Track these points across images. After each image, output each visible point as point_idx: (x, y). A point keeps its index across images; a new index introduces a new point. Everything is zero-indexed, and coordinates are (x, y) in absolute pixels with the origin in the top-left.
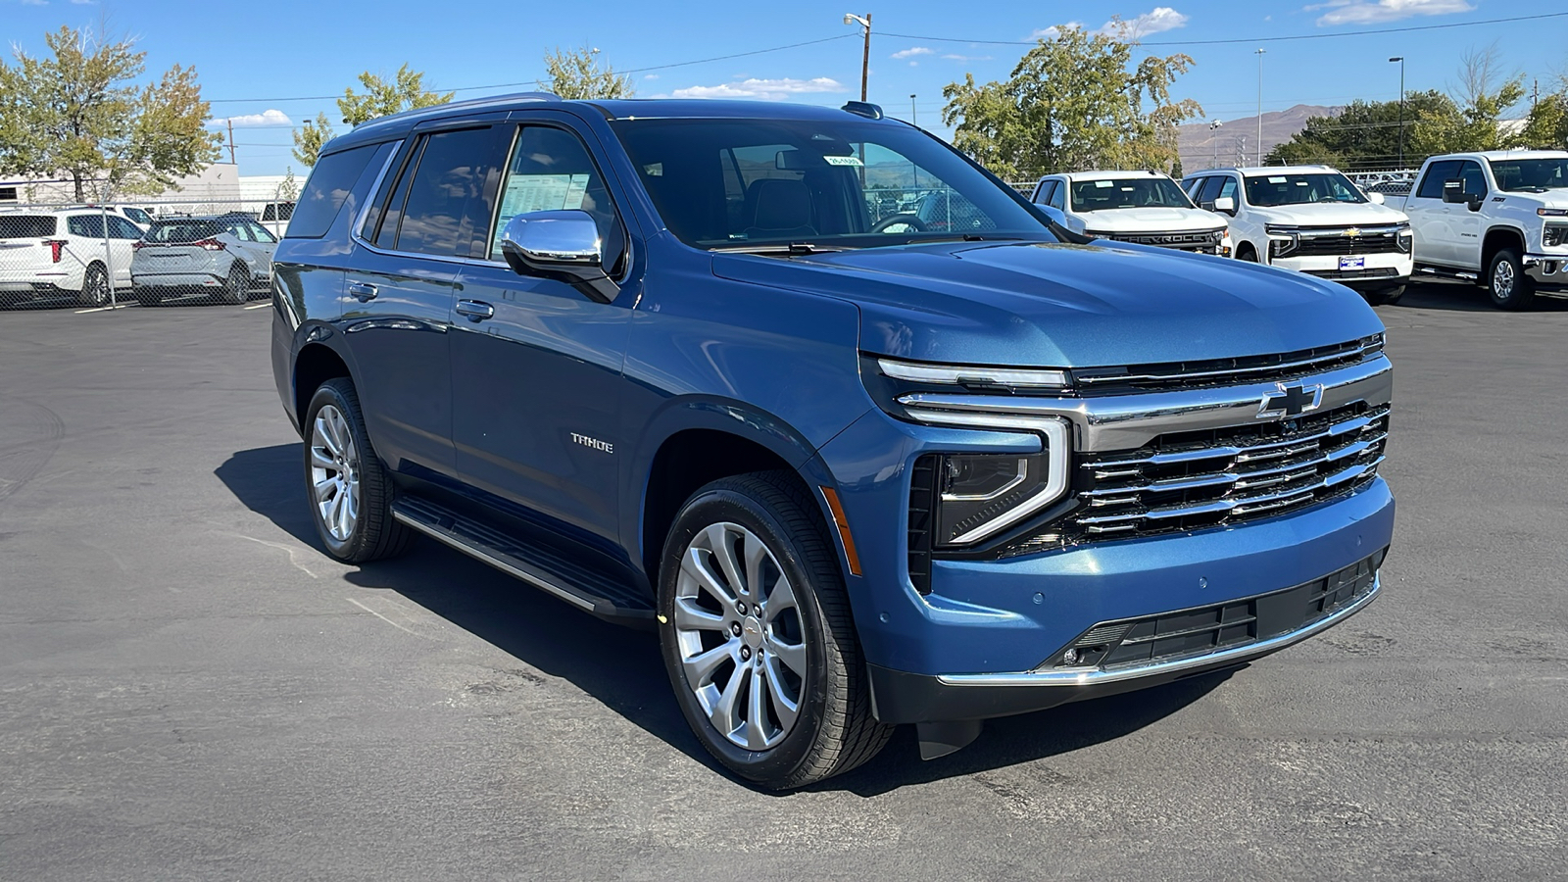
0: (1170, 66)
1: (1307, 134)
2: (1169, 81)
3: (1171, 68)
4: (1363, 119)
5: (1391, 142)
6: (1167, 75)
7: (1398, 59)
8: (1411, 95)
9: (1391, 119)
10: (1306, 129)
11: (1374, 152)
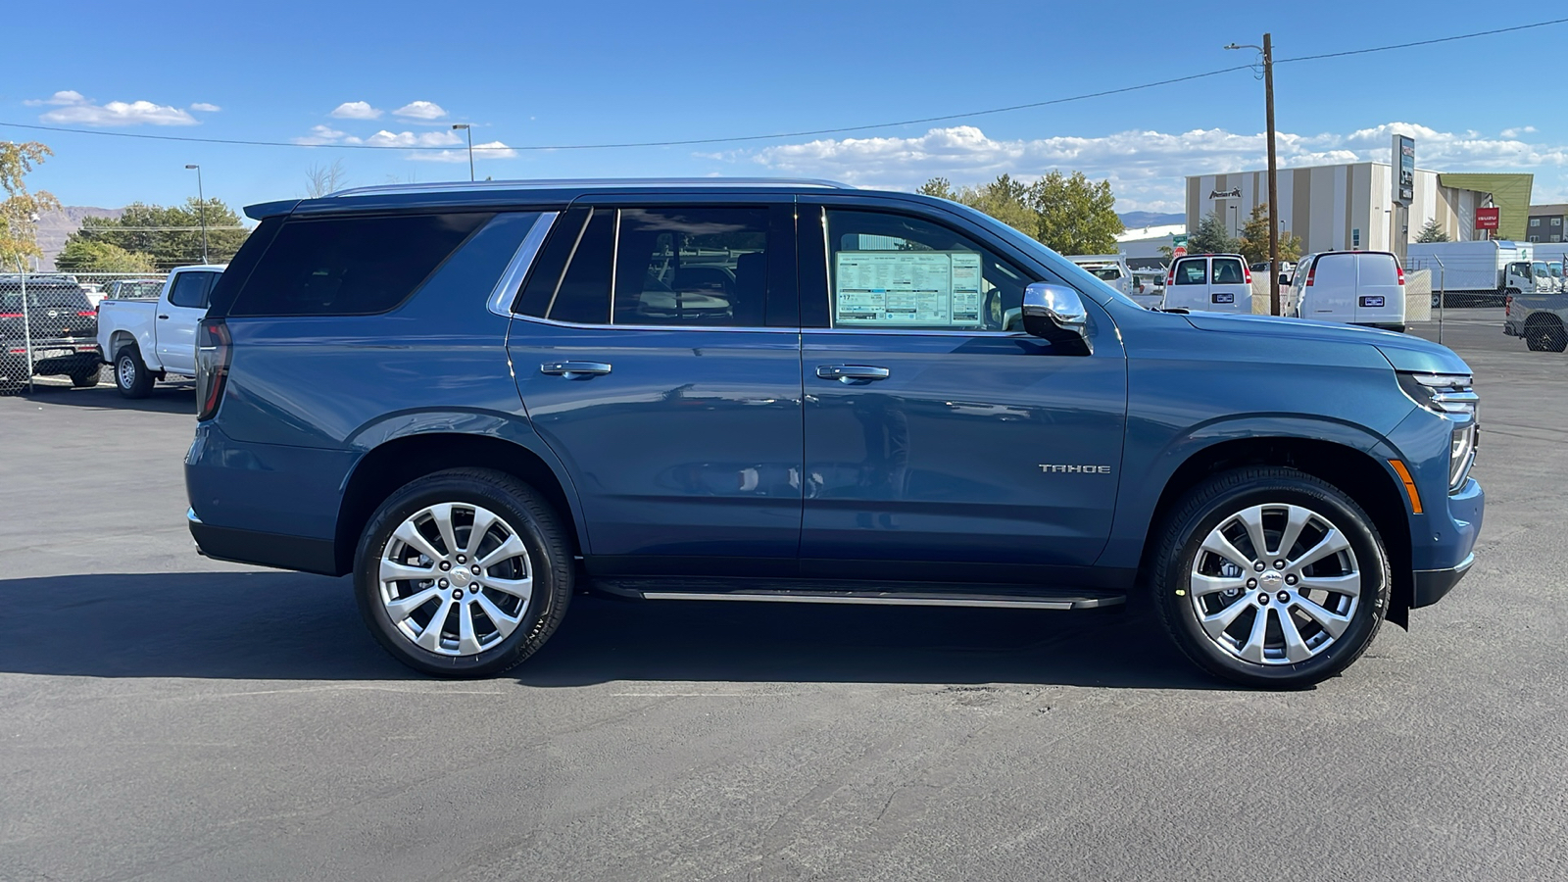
0: (24, 154)
1: (83, 233)
2: (24, 170)
3: (26, 156)
4: (145, 222)
5: (182, 246)
6: (22, 163)
7: (194, 167)
8: (193, 202)
9: (177, 224)
10: (82, 228)
11: (165, 255)
